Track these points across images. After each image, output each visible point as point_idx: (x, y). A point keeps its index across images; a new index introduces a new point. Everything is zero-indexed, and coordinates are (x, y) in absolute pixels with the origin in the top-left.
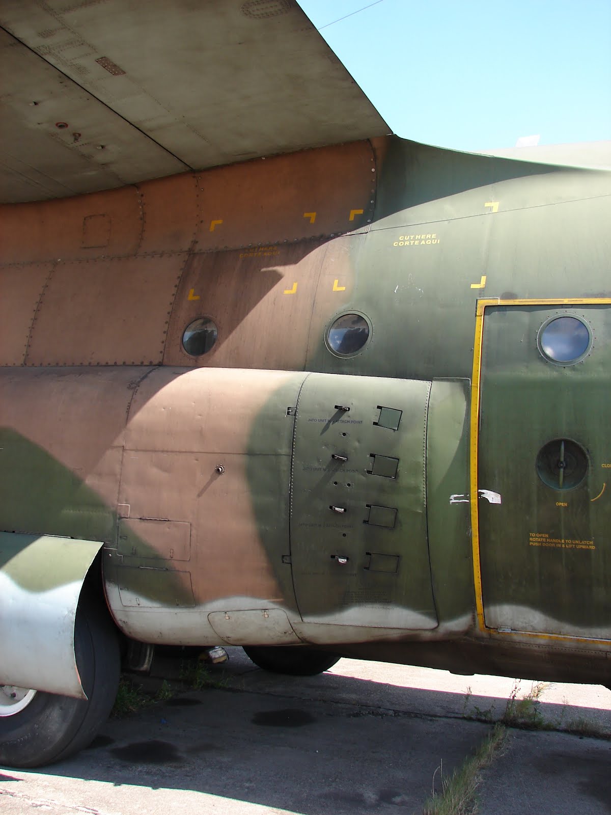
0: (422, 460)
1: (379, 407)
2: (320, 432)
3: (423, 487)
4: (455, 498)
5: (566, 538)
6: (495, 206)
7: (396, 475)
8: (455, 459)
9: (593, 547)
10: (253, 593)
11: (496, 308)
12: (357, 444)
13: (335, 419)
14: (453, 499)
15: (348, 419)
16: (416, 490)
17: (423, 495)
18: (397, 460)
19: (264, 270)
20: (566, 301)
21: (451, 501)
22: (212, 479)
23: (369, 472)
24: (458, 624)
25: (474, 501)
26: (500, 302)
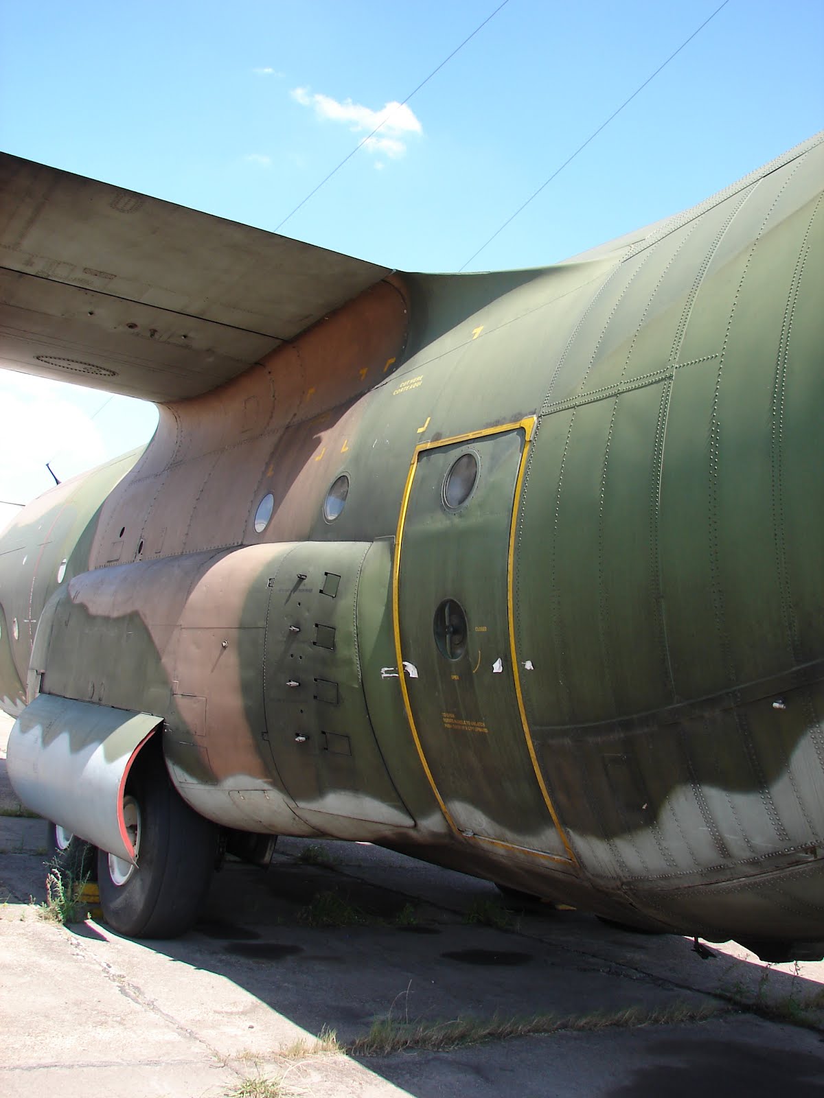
0: (353, 629)
1: (326, 574)
2: (284, 601)
3: (356, 659)
4: (387, 672)
5: (467, 719)
6: (478, 331)
7: (334, 646)
8: (382, 626)
9: (486, 730)
10: (251, 773)
11: (426, 453)
12: (307, 614)
13: (295, 589)
14: (385, 672)
15: (305, 588)
16: (349, 662)
17: (357, 668)
18: (333, 630)
19: (315, 437)
20: (471, 436)
21: (383, 676)
22: (221, 654)
23: (314, 643)
24: (432, 824)
25: (402, 675)
26: (429, 446)
